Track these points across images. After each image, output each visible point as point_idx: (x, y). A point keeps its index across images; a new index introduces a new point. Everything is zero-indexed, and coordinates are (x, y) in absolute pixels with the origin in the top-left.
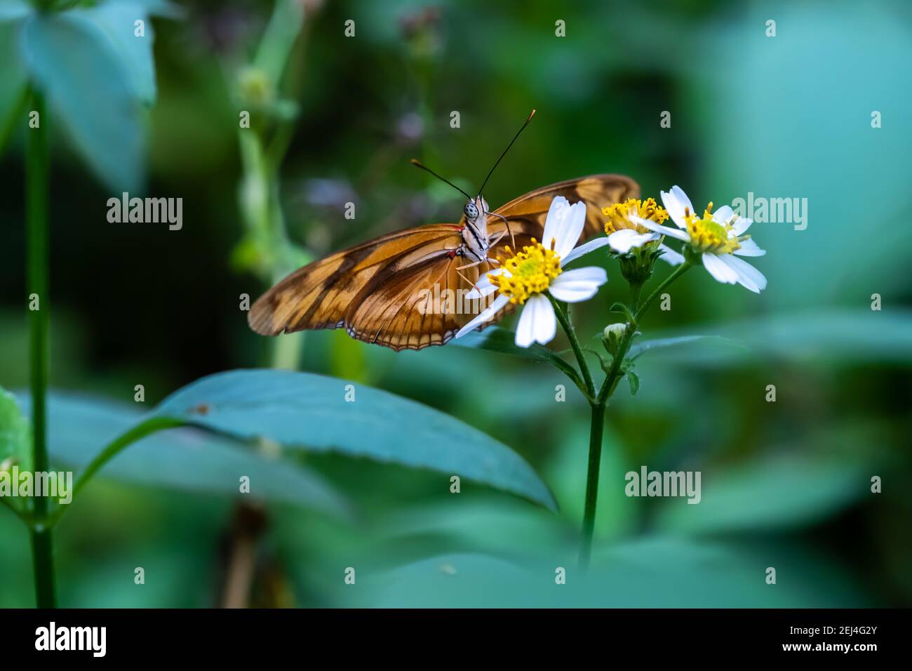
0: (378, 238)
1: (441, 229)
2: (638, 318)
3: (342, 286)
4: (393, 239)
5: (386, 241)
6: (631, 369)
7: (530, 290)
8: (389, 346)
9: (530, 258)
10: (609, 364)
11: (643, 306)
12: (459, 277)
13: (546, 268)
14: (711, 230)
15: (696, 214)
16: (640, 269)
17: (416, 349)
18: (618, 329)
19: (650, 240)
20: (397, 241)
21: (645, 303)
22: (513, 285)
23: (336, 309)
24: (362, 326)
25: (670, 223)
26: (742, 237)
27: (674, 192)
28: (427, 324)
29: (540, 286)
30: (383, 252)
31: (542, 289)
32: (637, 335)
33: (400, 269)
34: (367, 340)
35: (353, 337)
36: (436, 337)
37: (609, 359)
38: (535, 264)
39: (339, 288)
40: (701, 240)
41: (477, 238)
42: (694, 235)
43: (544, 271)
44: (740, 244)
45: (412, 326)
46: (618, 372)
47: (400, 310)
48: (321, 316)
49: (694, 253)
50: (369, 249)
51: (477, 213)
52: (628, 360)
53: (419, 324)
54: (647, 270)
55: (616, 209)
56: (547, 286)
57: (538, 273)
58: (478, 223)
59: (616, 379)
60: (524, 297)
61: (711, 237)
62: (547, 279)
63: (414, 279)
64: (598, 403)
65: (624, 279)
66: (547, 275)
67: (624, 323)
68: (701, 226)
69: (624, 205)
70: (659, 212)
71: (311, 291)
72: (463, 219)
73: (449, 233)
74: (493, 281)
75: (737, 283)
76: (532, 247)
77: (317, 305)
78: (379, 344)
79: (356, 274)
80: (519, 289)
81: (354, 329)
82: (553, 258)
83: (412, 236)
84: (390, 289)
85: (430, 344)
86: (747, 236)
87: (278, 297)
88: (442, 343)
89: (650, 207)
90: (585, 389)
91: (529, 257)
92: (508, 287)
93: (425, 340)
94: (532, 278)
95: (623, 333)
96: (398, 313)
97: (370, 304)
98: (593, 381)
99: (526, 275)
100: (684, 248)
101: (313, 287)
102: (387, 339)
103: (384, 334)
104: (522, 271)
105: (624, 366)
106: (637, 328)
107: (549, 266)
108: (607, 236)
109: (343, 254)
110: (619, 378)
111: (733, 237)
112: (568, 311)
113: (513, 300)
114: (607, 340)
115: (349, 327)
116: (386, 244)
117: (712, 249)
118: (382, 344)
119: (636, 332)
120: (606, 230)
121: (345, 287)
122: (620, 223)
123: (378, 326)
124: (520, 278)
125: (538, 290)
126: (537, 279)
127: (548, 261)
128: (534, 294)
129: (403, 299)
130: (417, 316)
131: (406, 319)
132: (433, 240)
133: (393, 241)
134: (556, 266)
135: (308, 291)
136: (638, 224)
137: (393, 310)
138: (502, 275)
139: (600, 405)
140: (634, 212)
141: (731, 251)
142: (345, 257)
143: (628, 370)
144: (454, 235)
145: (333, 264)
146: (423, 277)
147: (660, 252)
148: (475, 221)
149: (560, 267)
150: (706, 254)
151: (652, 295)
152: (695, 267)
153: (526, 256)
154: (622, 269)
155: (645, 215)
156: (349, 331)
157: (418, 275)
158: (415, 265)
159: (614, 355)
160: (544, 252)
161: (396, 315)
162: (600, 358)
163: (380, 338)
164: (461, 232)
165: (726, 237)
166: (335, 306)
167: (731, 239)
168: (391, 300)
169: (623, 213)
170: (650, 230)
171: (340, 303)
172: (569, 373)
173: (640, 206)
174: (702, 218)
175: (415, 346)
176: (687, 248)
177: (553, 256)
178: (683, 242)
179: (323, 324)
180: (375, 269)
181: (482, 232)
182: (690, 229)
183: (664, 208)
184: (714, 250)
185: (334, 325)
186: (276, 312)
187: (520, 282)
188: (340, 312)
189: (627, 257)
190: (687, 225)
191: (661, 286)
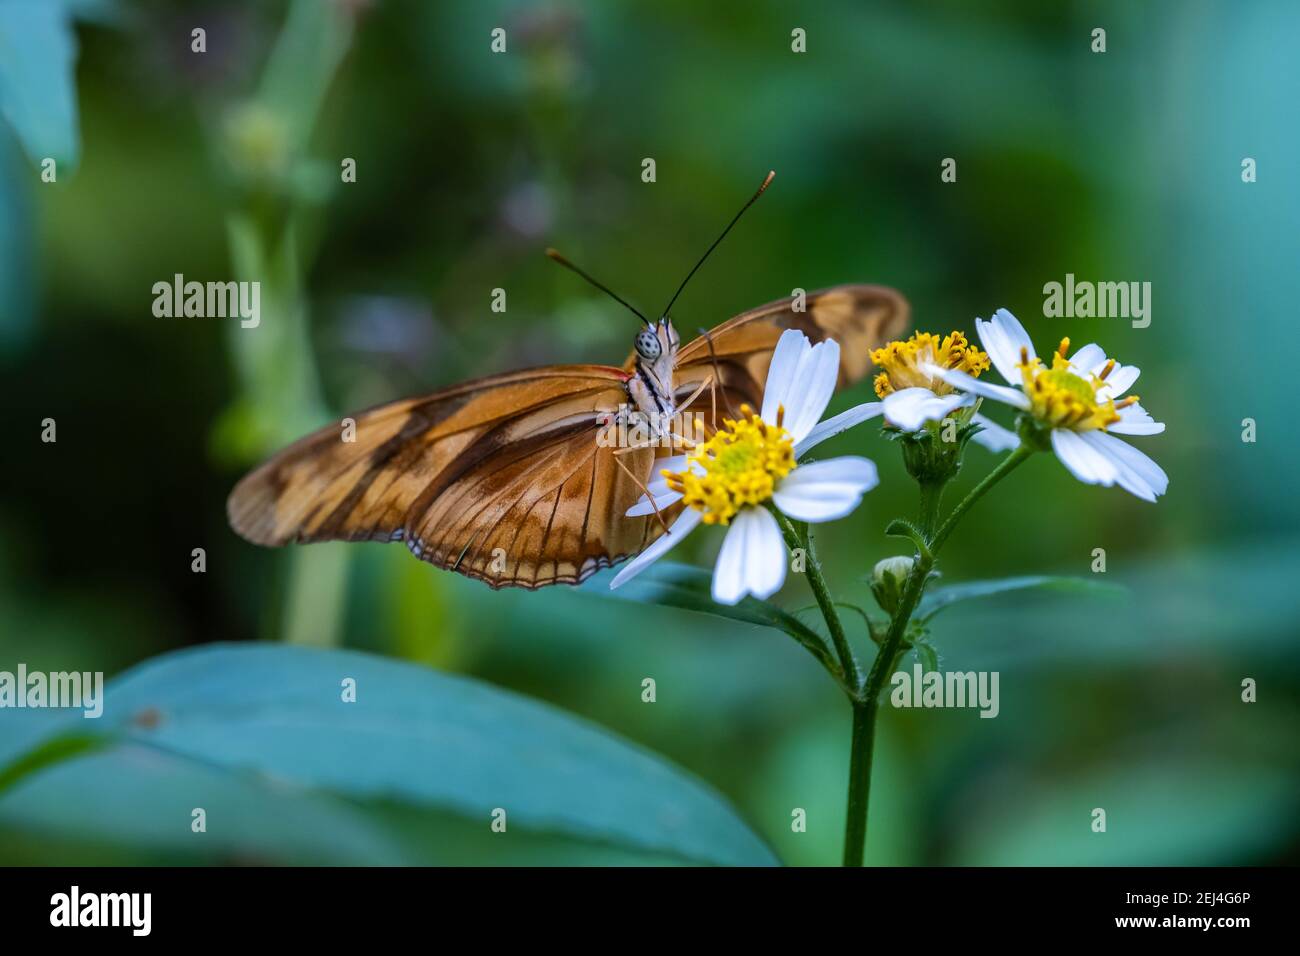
0: (474, 382)
1: (589, 375)
2: (936, 547)
3: (405, 464)
4: (503, 385)
5: (490, 388)
6: (922, 639)
7: (739, 499)
8: (482, 579)
9: (740, 442)
10: (882, 630)
11: (943, 526)
12: (617, 465)
13: (768, 460)
14: (1067, 387)
15: (1039, 360)
16: (939, 458)
17: (529, 588)
18: (898, 565)
19: (956, 407)
20: (509, 389)
21: (948, 520)
22: (708, 491)
23: (392, 505)
24: (437, 538)
25: (992, 375)
26: (1122, 400)
27: (1001, 320)
28: (553, 543)
29: (757, 492)
30: (482, 408)
31: (761, 496)
32: (934, 577)
33: (511, 439)
34: (443, 564)
35: (417, 556)
36: (566, 569)
37: (883, 620)
38: (748, 453)
39: (399, 467)
40: (1050, 407)
41: (655, 395)
42: (1038, 397)
43: (764, 464)
44: (1119, 413)
45: (525, 545)
46: (900, 643)
47: (505, 515)
48: (364, 517)
49: (1037, 431)
50: (458, 400)
51: (658, 350)
52: (917, 622)
53: (539, 543)
54: (950, 461)
55: (895, 351)
56: (769, 492)
57: (754, 468)
58: (658, 368)
59: (896, 655)
60: (729, 512)
61: (1068, 401)
62: (769, 480)
63: (535, 461)
64: (865, 700)
65: (910, 477)
66: (769, 472)
67: (911, 555)
68: (1049, 381)
69: (910, 343)
70: (973, 356)
71: (348, 469)
72: (631, 359)
73: (606, 384)
74: (672, 483)
75: (1116, 486)
76: (743, 422)
77: (356, 496)
78: (463, 572)
79: (431, 443)
80: (719, 497)
81: (420, 541)
82: (780, 442)
83: (537, 383)
84: (491, 475)
85: (555, 581)
86: (1131, 398)
87: (285, 474)
88: (577, 579)
89: (956, 347)
90: (840, 675)
91: (737, 439)
92: (698, 493)
93: (547, 572)
94: (743, 478)
95: (907, 574)
96: (501, 520)
97: (453, 498)
98: (855, 660)
99: (732, 473)
100: (1018, 421)
101: (351, 461)
102: (478, 565)
103: (474, 556)
104: (725, 465)
105: (911, 633)
106: (933, 566)
107: (773, 455)
108: (880, 400)
109: (407, 405)
110: (902, 654)
111: (1107, 400)
112: (809, 534)
113: (708, 519)
114: (880, 587)
115: (411, 537)
116: (489, 394)
117: (1069, 423)
118: (470, 573)
119: (931, 572)
120: (877, 389)
121: (410, 468)
122: (901, 375)
123: (465, 540)
124: (720, 478)
125: (753, 499)
126: (751, 479)
127: (770, 446)
128: (746, 506)
129: (513, 495)
130: (537, 528)
131: (515, 531)
132: (576, 393)
133: (501, 389)
134: (786, 456)
135: (344, 467)
136: (935, 378)
137: (493, 514)
138: (690, 473)
139: (868, 703)
140: (927, 357)
141: (1102, 427)
142: (414, 410)
143: (917, 639)
144: (614, 388)
145: (390, 421)
146: (552, 459)
147: (974, 428)
148: (653, 364)
149: (792, 457)
150: (1059, 431)
151: (960, 506)
152: (1038, 455)
153: (733, 438)
154: (905, 458)
155: (948, 363)
156: (411, 544)
157: (543, 453)
158: (540, 435)
159: (891, 612)
160: (763, 430)
161: (498, 524)
162: (866, 618)
163: (466, 562)
164: (627, 383)
165: (1093, 400)
166: (391, 500)
167: (1102, 404)
168: (491, 495)
169: (907, 357)
170: (956, 389)
171: (399, 495)
172: (812, 645)
173: (937, 345)
174: (1050, 366)
175: (529, 582)
176: (1024, 420)
177: (780, 437)
178: (1017, 410)
179: (366, 531)
180: (466, 439)
181: (665, 385)
182: (1030, 386)
183: (981, 349)
184: (1072, 423)
185: (388, 535)
186: (283, 501)
187: (722, 484)
188: (399, 512)
189: (914, 437)
190: (1024, 379)
191: (977, 489)
